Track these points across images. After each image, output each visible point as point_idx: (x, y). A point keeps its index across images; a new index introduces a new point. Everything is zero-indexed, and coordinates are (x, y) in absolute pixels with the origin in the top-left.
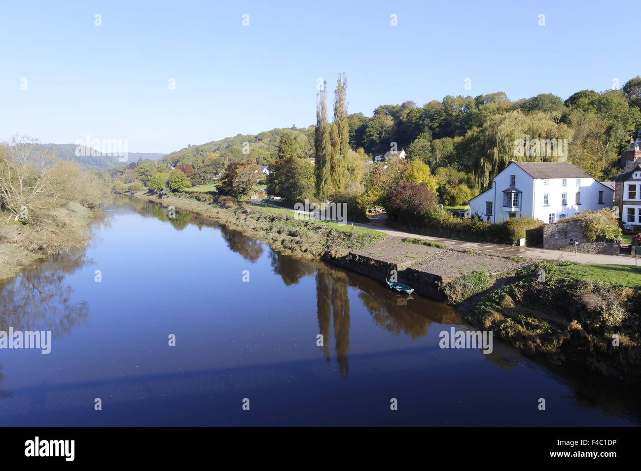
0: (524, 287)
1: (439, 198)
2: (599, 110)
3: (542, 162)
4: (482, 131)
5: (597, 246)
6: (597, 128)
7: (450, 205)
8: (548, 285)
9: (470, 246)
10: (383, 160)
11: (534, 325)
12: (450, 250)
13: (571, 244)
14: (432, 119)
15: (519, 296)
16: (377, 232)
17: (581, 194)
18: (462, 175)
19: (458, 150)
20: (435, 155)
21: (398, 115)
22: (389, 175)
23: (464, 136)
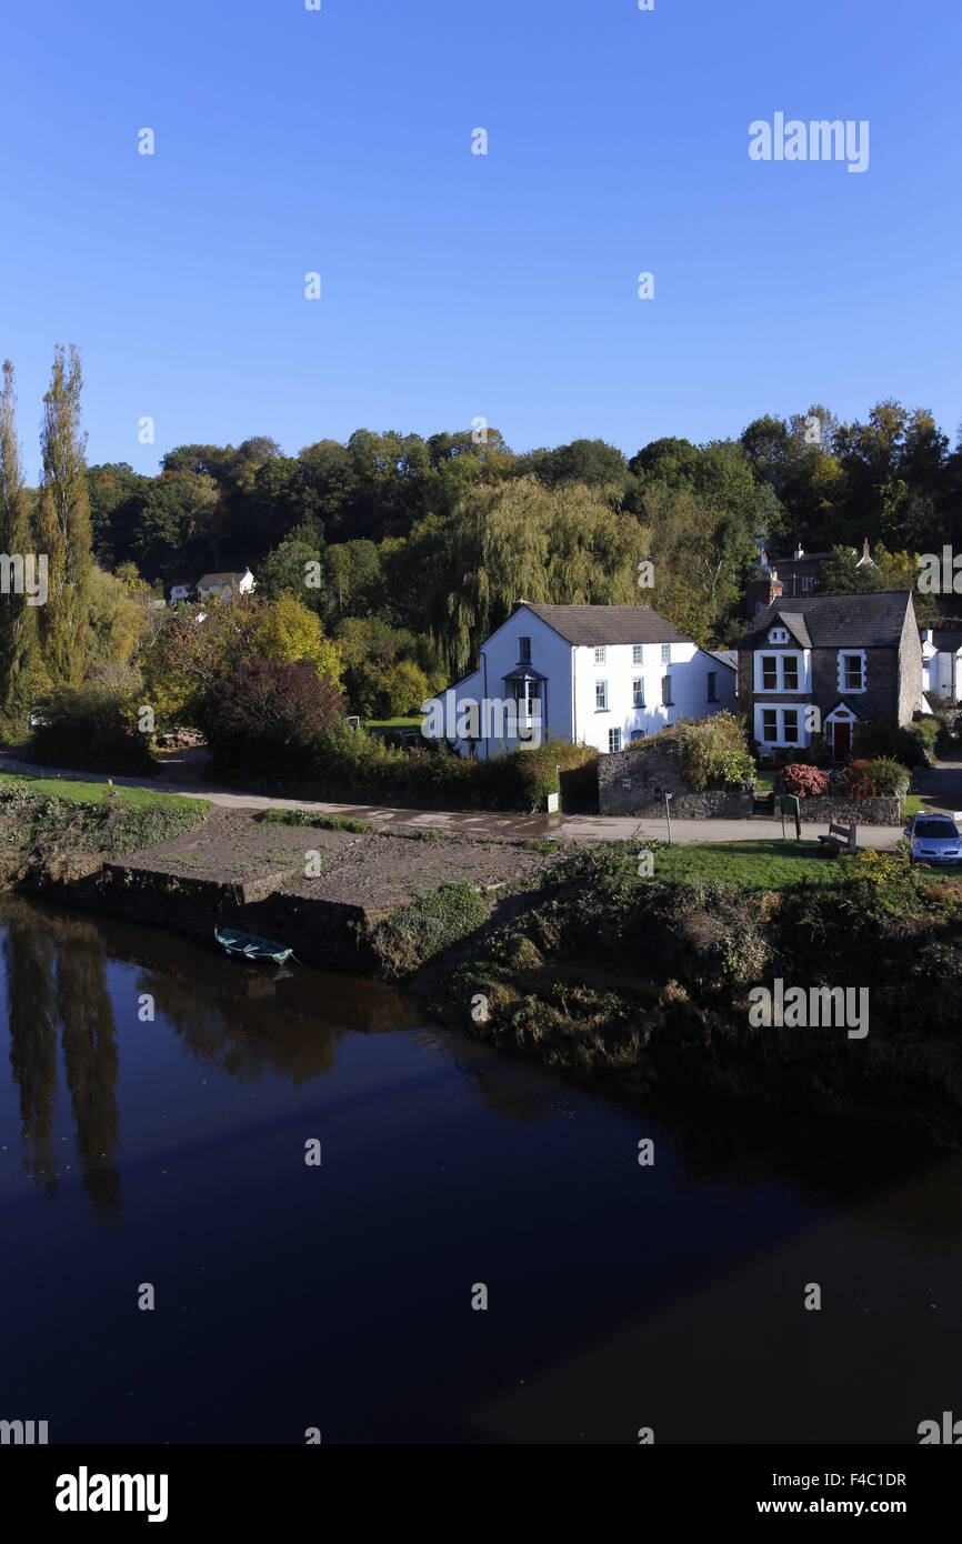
0: (561, 913)
1: (347, 698)
2: (699, 486)
3: (586, 606)
4: (450, 526)
5: (709, 799)
6: (697, 528)
7: (376, 716)
8: (614, 903)
9: (431, 822)
10: (194, 598)
11: (587, 1005)
12: (382, 834)
13: (657, 800)
14: (324, 489)
15: (551, 937)
16: (182, 800)
17: (673, 680)
18: (405, 637)
19: (393, 573)
20: (334, 585)
21: (230, 474)
22: (211, 641)
23: (407, 537)
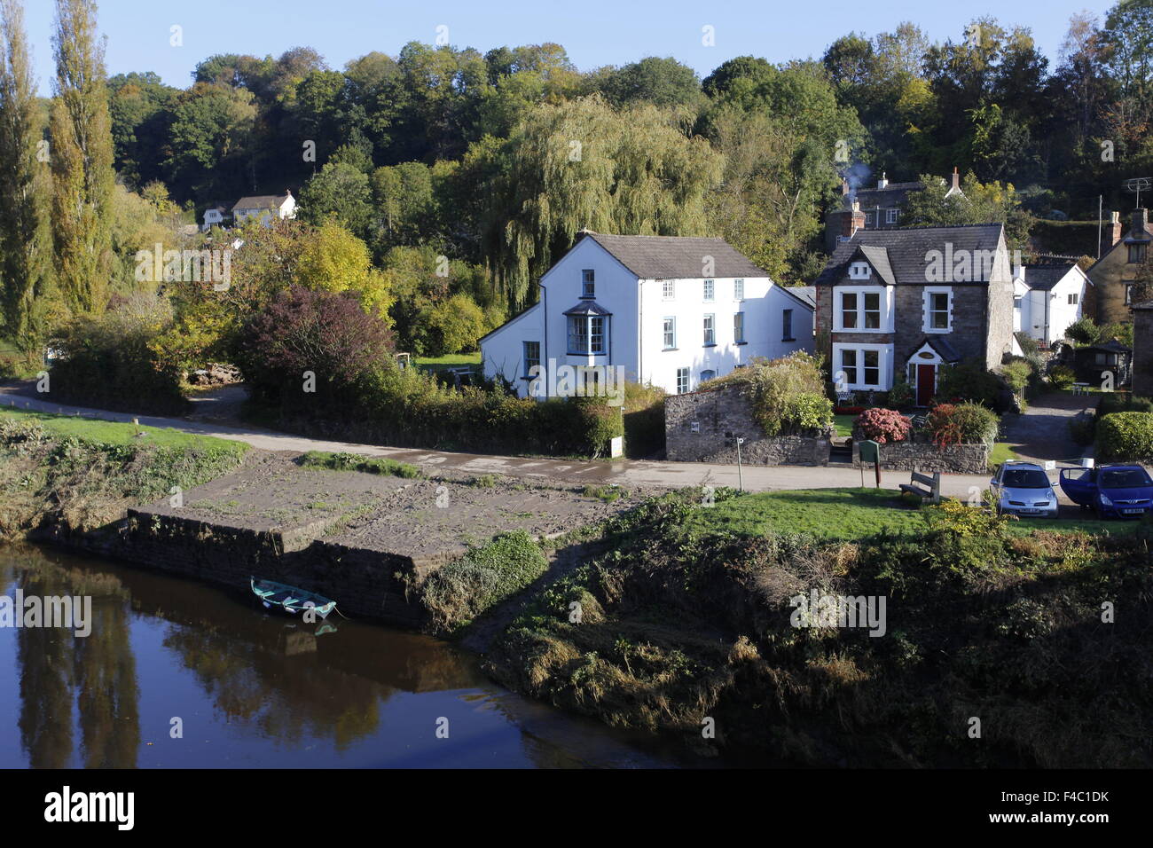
0: (624, 564)
1: (396, 333)
2: (777, 109)
3: (655, 236)
4: (508, 149)
5: (783, 445)
6: (774, 154)
7: (428, 353)
8: (681, 554)
9: (487, 467)
10: (229, 223)
11: (651, 663)
12: (434, 479)
13: (727, 444)
14: (372, 107)
15: (613, 590)
16: (216, 442)
17: (746, 316)
18: (462, 268)
19: (447, 199)
20: (383, 211)
21: (270, 88)
22: (247, 269)
23: (461, 160)
